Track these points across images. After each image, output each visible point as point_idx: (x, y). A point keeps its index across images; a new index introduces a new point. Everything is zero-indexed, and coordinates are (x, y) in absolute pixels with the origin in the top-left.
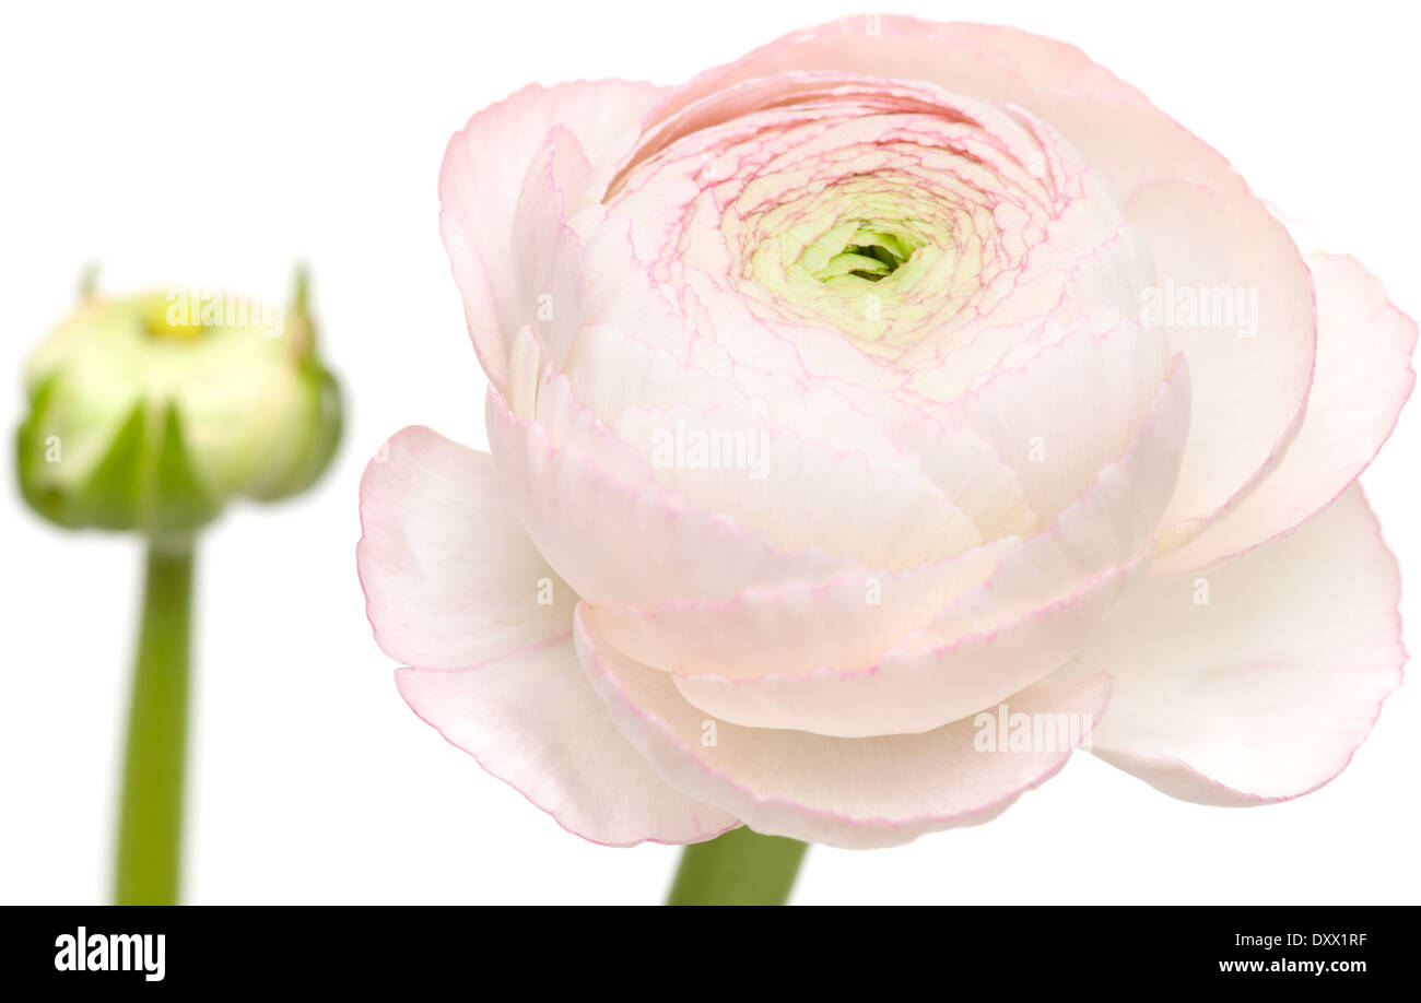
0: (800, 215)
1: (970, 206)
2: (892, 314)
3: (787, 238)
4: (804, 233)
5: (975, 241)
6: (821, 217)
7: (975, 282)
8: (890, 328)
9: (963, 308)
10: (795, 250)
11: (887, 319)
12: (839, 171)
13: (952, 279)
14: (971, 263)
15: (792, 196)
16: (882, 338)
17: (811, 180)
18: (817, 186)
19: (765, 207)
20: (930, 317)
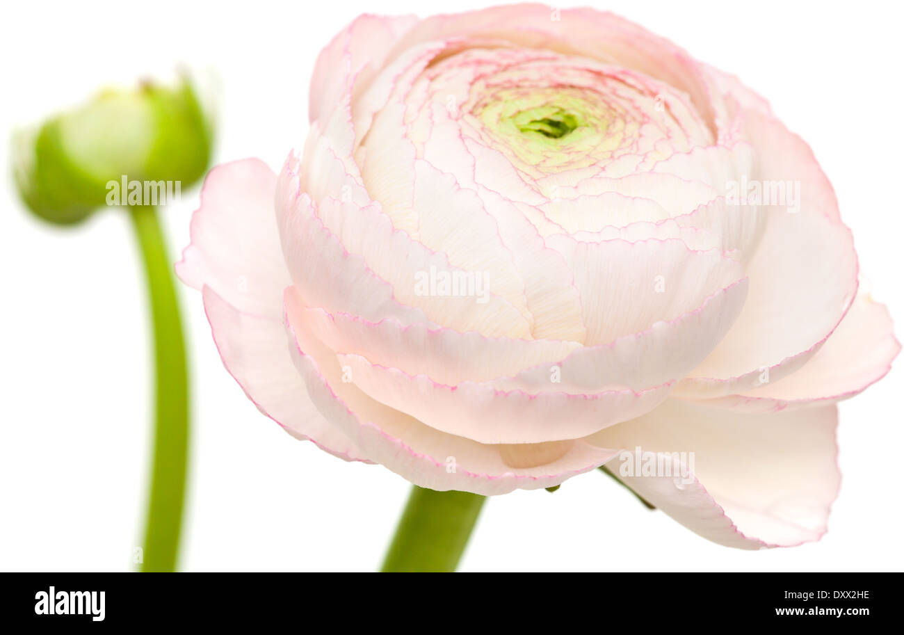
0: (525, 95)
1: (629, 118)
2: (549, 155)
3: (510, 103)
4: (522, 104)
5: (621, 135)
6: (537, 100)
7: (609, 155)
8: (544, 161)
9: (594, 164)
10: (513, 110)
11: (545, 156)
12: (563, 80)
13: (595, 148)
14: (612, 144)
15: (526, 84)
16: (538, 165)
17: (541, 79)
18: (544, 84)
19: (507, 85)
20: (570, 163)
